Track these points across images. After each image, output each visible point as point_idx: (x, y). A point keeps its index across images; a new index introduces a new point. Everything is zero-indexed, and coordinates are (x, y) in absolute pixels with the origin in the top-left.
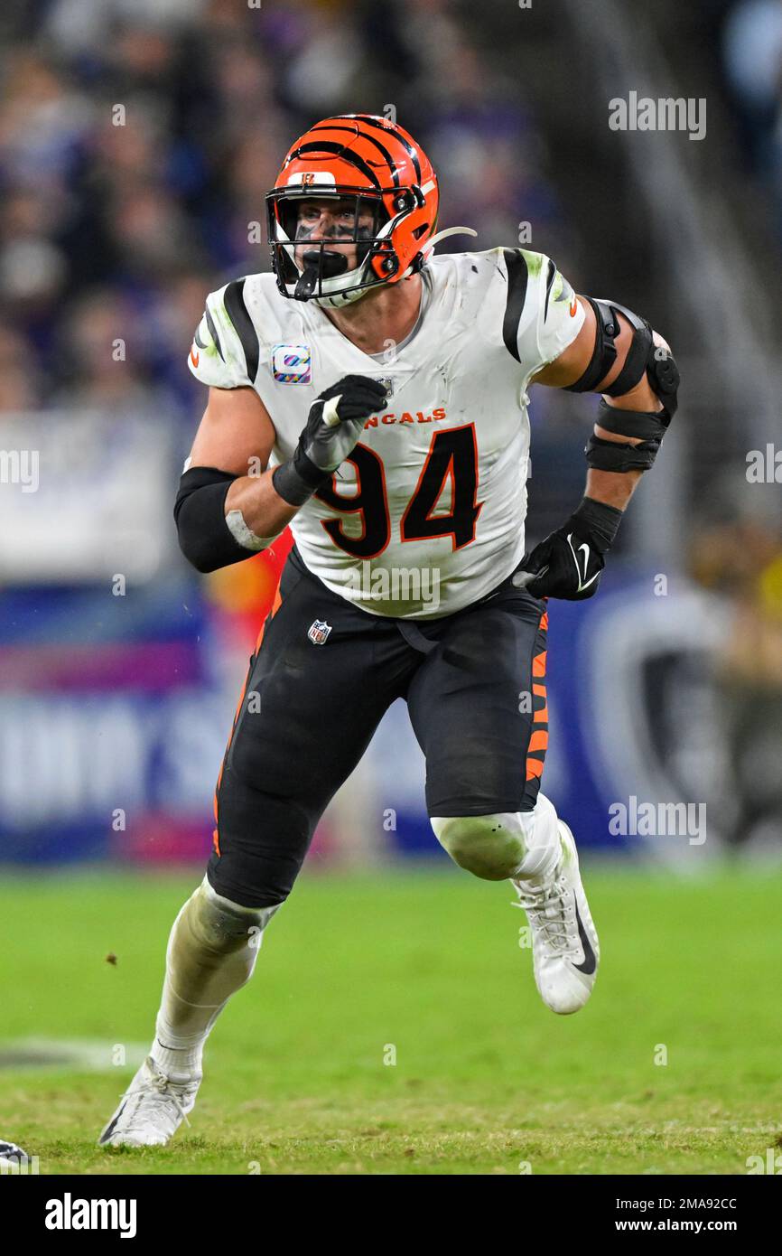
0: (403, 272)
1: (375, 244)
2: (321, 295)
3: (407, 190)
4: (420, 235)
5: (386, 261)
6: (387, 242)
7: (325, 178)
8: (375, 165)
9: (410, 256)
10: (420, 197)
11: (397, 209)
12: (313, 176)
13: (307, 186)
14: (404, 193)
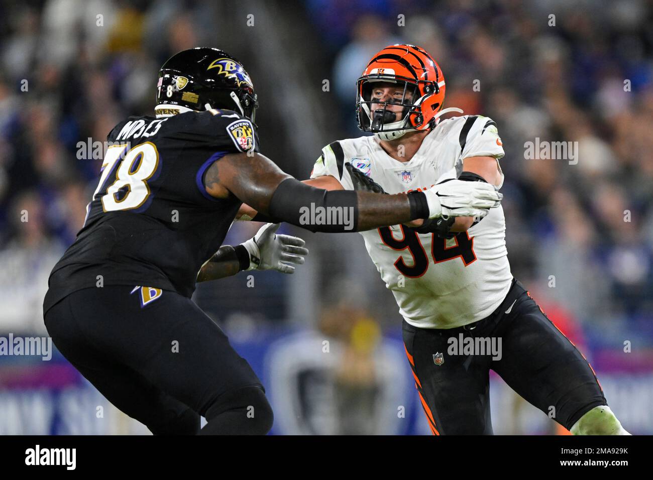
0: (425, 126)
1: (413, 108)
2: (382, 131)
3: (431, 82)
4: (435, 109)
5: (417, 117)
6: (419, 108)
7: (390, 71)
8: (416, 68)
9: (429, 118)
10: (437, 88)
11: (425, 92)
12: (384, 70)
13: (380, 75)
14: (429, 84)
